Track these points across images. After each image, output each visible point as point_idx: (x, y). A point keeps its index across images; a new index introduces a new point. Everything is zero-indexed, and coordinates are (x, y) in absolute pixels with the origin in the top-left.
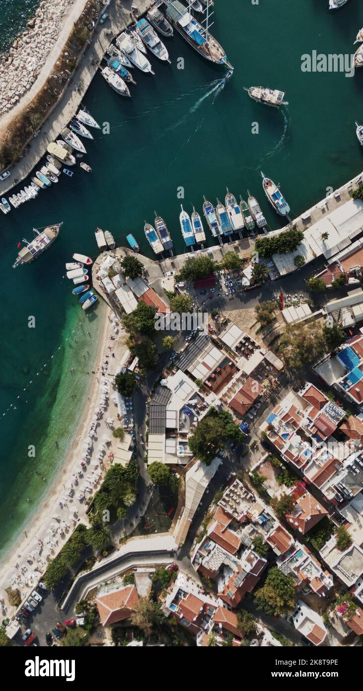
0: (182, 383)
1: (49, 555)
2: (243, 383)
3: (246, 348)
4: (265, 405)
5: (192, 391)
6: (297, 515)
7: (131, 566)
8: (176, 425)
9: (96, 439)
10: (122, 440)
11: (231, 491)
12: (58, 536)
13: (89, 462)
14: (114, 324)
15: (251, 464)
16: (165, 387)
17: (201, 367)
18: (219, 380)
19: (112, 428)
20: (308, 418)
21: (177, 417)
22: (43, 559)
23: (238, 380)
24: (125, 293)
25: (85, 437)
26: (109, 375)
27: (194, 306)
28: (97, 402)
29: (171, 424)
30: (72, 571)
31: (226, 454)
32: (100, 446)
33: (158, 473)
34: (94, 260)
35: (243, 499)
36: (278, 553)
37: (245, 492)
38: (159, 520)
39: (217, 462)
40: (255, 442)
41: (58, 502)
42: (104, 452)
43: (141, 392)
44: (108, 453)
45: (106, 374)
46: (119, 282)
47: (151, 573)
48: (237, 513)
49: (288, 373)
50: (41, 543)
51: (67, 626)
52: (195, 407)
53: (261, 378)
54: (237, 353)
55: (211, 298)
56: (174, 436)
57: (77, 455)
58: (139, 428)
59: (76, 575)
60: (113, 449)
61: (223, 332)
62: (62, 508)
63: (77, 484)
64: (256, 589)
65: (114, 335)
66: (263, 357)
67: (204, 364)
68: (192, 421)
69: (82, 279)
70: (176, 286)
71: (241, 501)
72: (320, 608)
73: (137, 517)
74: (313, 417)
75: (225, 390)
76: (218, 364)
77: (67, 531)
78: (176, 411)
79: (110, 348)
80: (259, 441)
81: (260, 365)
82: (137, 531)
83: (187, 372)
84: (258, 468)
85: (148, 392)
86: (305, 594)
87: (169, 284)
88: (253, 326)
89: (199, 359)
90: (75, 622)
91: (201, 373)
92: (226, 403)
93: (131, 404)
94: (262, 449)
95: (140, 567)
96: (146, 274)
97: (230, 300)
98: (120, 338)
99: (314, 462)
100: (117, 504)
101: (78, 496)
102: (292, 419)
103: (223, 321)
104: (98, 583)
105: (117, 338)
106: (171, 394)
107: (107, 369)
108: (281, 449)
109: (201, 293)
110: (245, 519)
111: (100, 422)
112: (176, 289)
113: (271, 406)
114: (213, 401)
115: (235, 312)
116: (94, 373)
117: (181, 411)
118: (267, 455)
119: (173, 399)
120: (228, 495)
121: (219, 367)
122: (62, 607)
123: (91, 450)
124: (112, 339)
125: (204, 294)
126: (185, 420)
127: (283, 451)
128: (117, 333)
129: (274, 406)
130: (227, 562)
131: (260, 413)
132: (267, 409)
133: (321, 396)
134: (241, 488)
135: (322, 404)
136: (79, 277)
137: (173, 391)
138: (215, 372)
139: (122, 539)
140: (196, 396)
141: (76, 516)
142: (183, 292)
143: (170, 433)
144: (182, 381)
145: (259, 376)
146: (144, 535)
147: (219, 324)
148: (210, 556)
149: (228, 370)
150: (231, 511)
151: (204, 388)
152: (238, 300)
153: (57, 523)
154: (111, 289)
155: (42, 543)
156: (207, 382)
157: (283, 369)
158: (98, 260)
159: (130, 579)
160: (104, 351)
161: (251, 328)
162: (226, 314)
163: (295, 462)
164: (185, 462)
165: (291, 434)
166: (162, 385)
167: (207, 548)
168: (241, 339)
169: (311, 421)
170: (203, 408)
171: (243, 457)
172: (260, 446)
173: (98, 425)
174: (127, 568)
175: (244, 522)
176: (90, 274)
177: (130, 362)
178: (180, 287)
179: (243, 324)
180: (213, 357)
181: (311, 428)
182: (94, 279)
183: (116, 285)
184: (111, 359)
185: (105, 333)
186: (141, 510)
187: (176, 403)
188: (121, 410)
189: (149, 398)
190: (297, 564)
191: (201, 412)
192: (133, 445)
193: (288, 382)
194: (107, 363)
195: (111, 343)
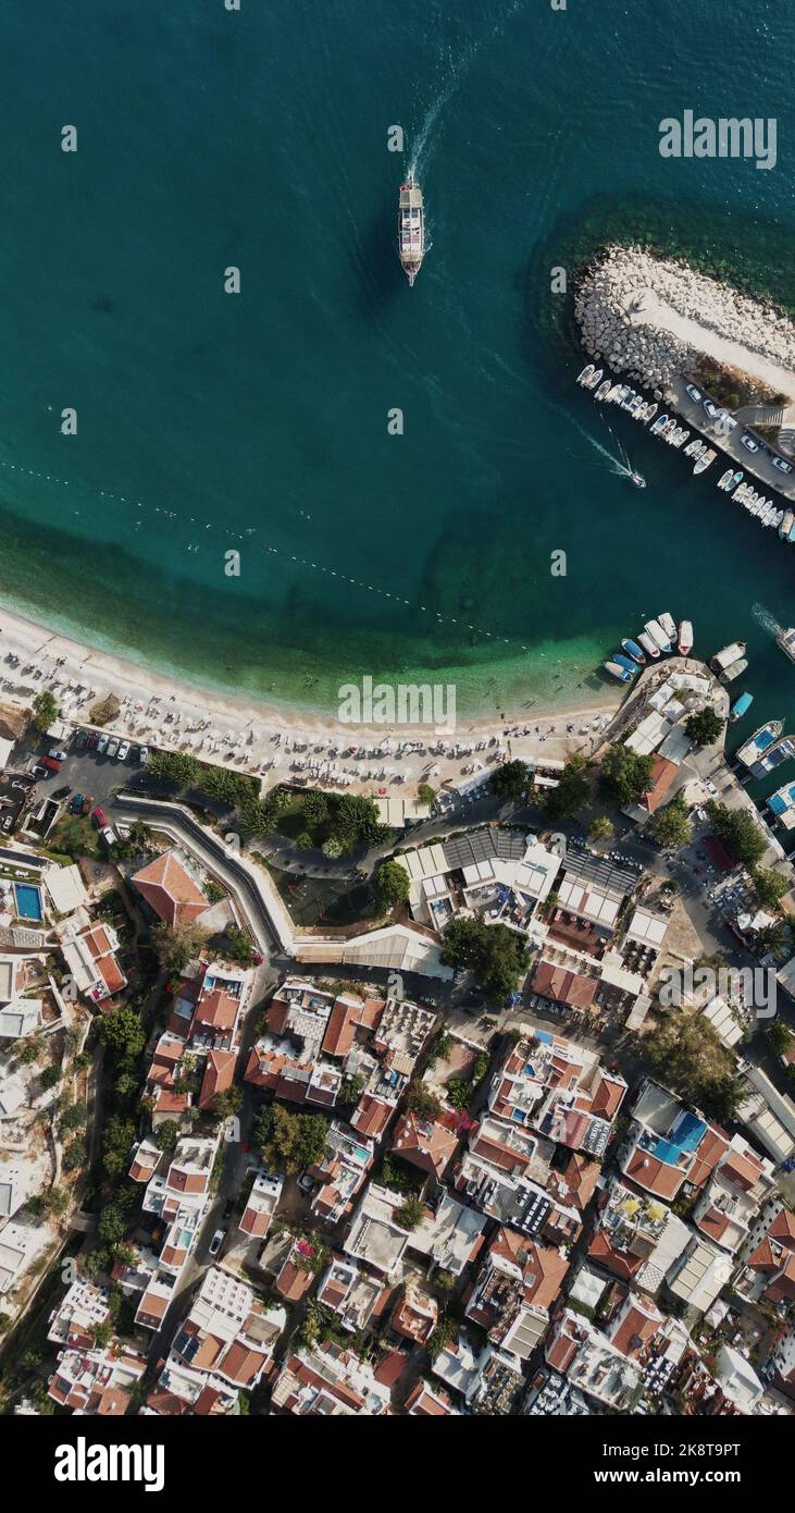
0: (542, 870)
1: (191, 746)
2: (580, 973)
3: (639, 958)
4: (557, 1020)
5: (535, 892)
6: (420, 1131)
7: (230, 886)
8: (472, 884)
9: (398, 757)
10: (417, 804)
11: (415, 1012)
12: (227, 750)
13: (359, 758)
14: (596, 724)
15: (459, 1028)
16: (525, 844)
17: (578, 893)
18: (571, 931)
19: (425, 778)
20: (574, 1099)
21: (486, 880)
22: (183, 738)
23: (584, 964)
24: (658, 730)
25: (397, 738)
26: (509, 743)
27: (672, 847)
28: (459, 739)
29: (470, 873)
30: (183, 792)
31: (460, 983)
32: (391, 768)
33: (396, 884)
34: (690, 656)
35: (409, 1035)
36: (354, 1121)
37: (421, 1036)
38: (309, 904)
39: (446, 974)
40: (494, 1023)
41: (279, 731)
42: (382, 777)
43: (501, 806)
44: (385, 784)
45: (508, 738)
46: (672, 712)
47: (236, 924)
48: (384, 1033)
49: (623, 1039)
50: (204, 726)
51: (93, 814)
52: (513, 905)
53: (600, 1000)
54: (624, 946)
55: (696, 871)
56: (452, 885)
57: (363, 736)
58: (442, 822)
59: (178, 802)
60: (393, 790)
61: (649, 912)
62: (272, 740)
63: (318, 750)
64: (283, 1102)
65: (576, 730)
66: (637, 993)
67: (586, 897)
68: (489, 907)
69: (651, 648)
70: (696, 808)
71: (404, 1034)
72: (284, 1212)
73: (302, 867)
74: (577, 1106)
75: (561, 947)
76: (594, 920)
77: (239, 761)
78: (494, 877)
79: (552, 730)
80: (498, 1029)
81: (621, 992)
82: (281, 874)
83: (562, 873)
84: (459, 1041)
85: (506, 818)
86: (298, 1181)
87: (696, 793)
88: (674, 956)
89: (591, 886)
90: (103, 825)
91: (569, 897)
92: (540, 954)
93: (478, 797)
94: (487, 1037)
95: (235, 903)
96: (698, 749)
97: (704, 904)
98: (575, 741)
99: (510, 1130)
100: (311, 827)
101: (300, 759)
102: (562, 1074)
103: (666, 904)
104: (183, 842)
105: (573, 736)
106: (518, 859)
107: (516, 736)
108: (507, 1070)
109: (698, 853)
110: (382, 1050)
111: (428, 753)
112: (692, 809)
113: (560, 1029)
114: (535, 933)
115: (686, 918)
116: (502, 716)
117: (498, 884)
118: (482, 1048)
119: (512, 865)
120: (406, 1009)
121: (593, 925)
122: (121, 797)
123: (378, 755)
124: (569, 729)
125: (699, 858)
126: (486, 896)
127: (506, 1075)
128: (582, 733)
129: (562, 1035)
130: (308, 1044)
131: (542, 1016)
132: (553, 1025)
133: (612, 1107)
134: (425, 1028)
135: (603, 1114)
136: (653, 639)
137: (524, 861)
138: (580, 920)
139: (259, 855)
140: (532, 901)
141: (268, 767)
142: (689, 822)
143: (456, 878)
144: (546, 870)
145: (602, 995)
146: (278, 889)
147: (657, 897)
148: (306, 1013)
149: (592, 941)
150: (384, 1023)
151: (548, 909)
152: (707, 916)
153: (245, 741)
154: (656, 704)
155: (207, 727)
156: (559, 912)
157: (629, 1030)
158: (693, 663)
159: (215, 893)
160: (544, 722)
161: (670, 954)
162: (677, 904)
163: (498, 1100)
164: (418, 917)
165: (535, 1079)
166: (527, 838)
167: (315, 1005)
168: (649, 946)
169: (570, 1105)
170: (515, 919)
171: (466, 1011)
172: (492, 1032)
173: (422, 753)
174: (225, 881)
175: (375, 1051)
176: (664, 656)
177: (544, 773)
178: (696, 813)
179: (671, 939)
180: (602, 908)
181: (560, 1109)
182: (658, 666)
183: (666, 709)
184: (534, 737)
185: (574, 714)
186: (316, 870)
187: (507, 872)
188: (463, 785)
189: (496, 823)
190: (347, 1156)
191: (508, 919)
192: (414, 822)
193: (607, 1045)
194: (527, 733)
195: (560, 728)
